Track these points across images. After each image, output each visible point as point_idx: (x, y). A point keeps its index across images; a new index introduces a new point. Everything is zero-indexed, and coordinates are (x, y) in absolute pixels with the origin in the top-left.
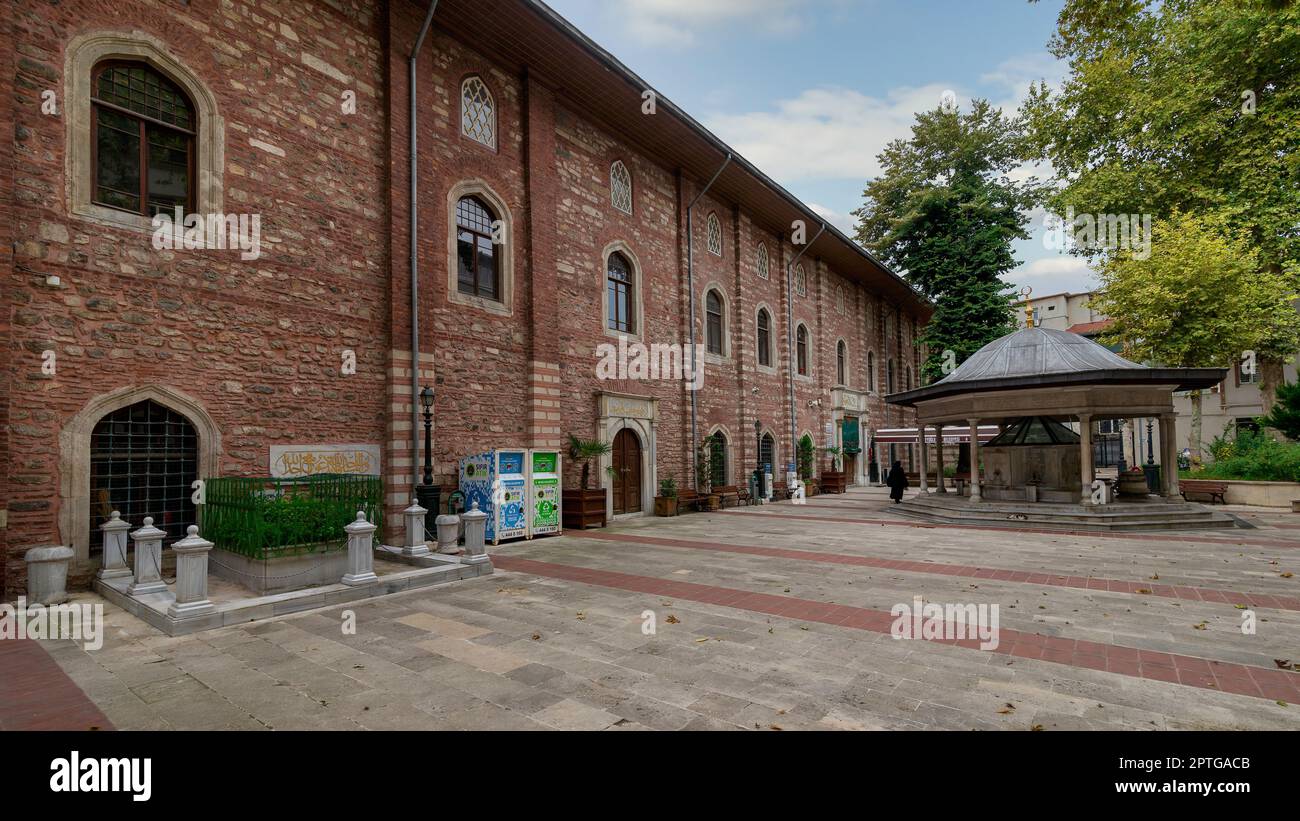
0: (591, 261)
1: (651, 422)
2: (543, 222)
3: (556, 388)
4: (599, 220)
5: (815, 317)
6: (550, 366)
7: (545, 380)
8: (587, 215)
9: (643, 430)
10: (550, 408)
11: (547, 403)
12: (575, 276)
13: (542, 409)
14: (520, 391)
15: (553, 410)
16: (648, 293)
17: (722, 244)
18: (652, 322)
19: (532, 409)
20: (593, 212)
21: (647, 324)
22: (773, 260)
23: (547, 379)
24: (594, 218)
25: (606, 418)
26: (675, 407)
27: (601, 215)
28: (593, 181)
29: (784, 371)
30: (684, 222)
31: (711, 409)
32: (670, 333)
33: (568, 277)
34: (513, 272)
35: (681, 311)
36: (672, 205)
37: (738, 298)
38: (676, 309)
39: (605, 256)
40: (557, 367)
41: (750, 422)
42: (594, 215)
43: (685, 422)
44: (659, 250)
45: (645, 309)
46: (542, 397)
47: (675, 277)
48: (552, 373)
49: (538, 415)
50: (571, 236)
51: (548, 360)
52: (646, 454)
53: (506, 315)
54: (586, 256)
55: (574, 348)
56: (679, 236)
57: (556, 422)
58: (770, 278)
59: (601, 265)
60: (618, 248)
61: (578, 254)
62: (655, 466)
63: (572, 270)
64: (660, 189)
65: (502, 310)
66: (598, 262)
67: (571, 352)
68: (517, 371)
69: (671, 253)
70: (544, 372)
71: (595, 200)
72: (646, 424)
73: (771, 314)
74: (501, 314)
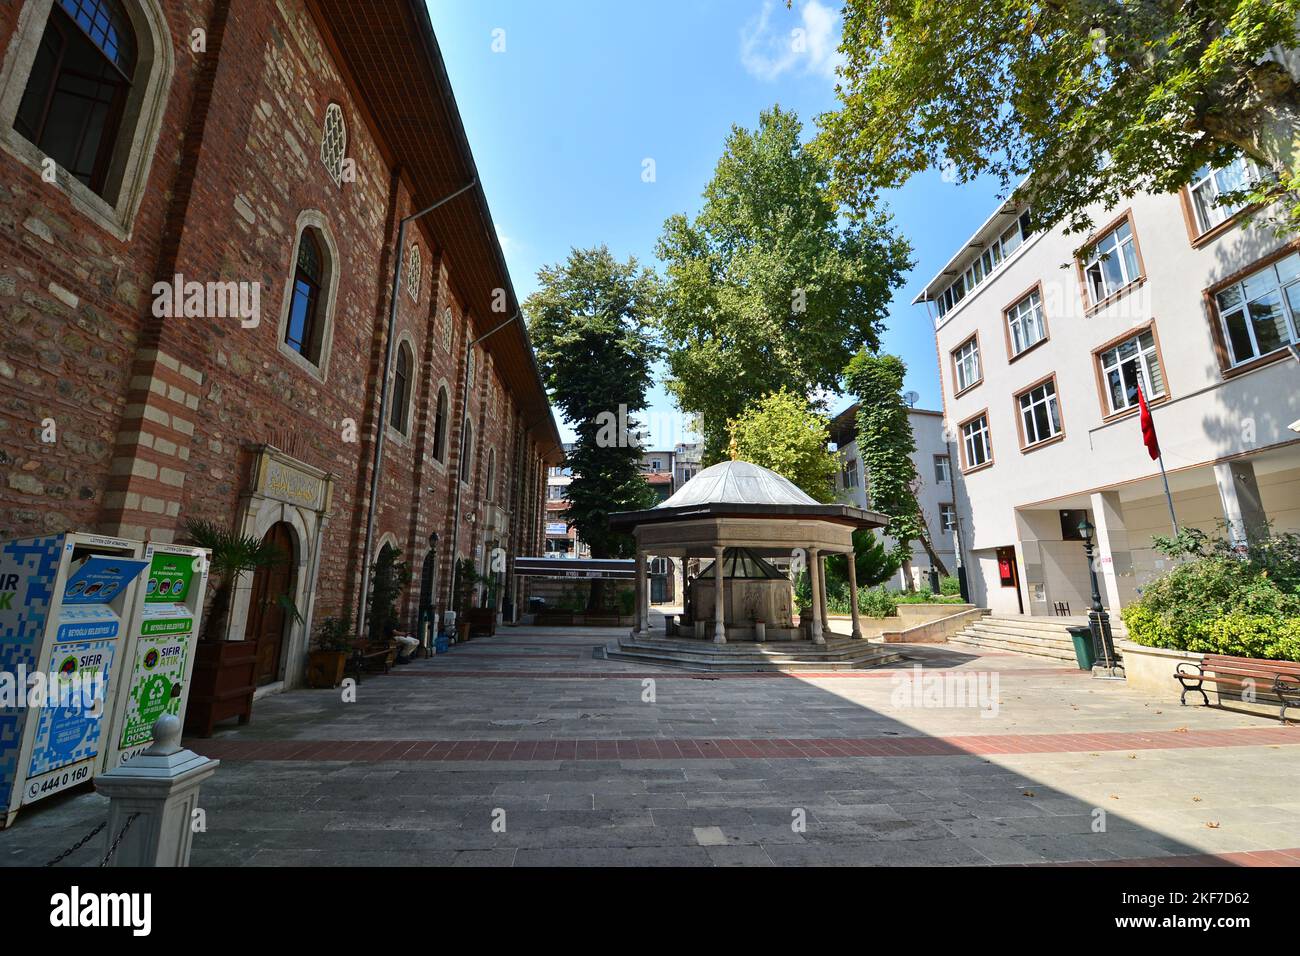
0: (281, 221)
1: (320, 515)
2: (230, 107)
3: (189, 419)
4: (301, 166)
5: (478, 414)
6: (187, 371)
7: (171, 397)
8: (288, 147)
9: (305, 527)
10: (169, 457)
11: (166, 447)
12: (254, 228)
13: (152, 455)
14: (108, 408)
15: (173, 462)
16: (342, 311)
17: (420, 289)
18: (340, 356)
19: (130, 451)
20: (298, 150)
21: (334, 355)
22: (456, 333)
23: (176, 395)
24: (296, 159)
25: (262, 498)
26: (347, 498)
27: (305, 161)
28: (304, 106)
29: (452, 472)
30: (395, 236)
31: (385, 508)
32: (356, 381)
33: (243, 226)
34: (150, 158)
35: (375, 355)
36: (383, 207)
37: (426, 363)
38: (367, 351)
39: (301, 225)
40: (198, 378)
41: (422, 534)
42: (298, 156)
43: (356, 522)
44: (363, 257)
45: (335, 333)
46: (157, 430)
47: (373, 303)
48: (188, 387)
49: (140, 468)
50: (261, 163)
51: (184, 358)
52: (302, 571)
53: (115, 232)
54: (275, 208)
55: (227, 354)
56: (386, 250)
57: (175, 489)
58: (451, 353)
59: (293, 235)
60: (318, 224)
61: (265, 199)
62: (313, 595)
63: (251, 218)
64: (375, 180)
65: (107, 218)
66: (290, 228)
67: (222, 359)
68: (108, 359)
69: (373, 267)
70: (173, 379)
71: (303, 135)
72: (311, 518)
73: (449, 396)
74: (105, 225)
